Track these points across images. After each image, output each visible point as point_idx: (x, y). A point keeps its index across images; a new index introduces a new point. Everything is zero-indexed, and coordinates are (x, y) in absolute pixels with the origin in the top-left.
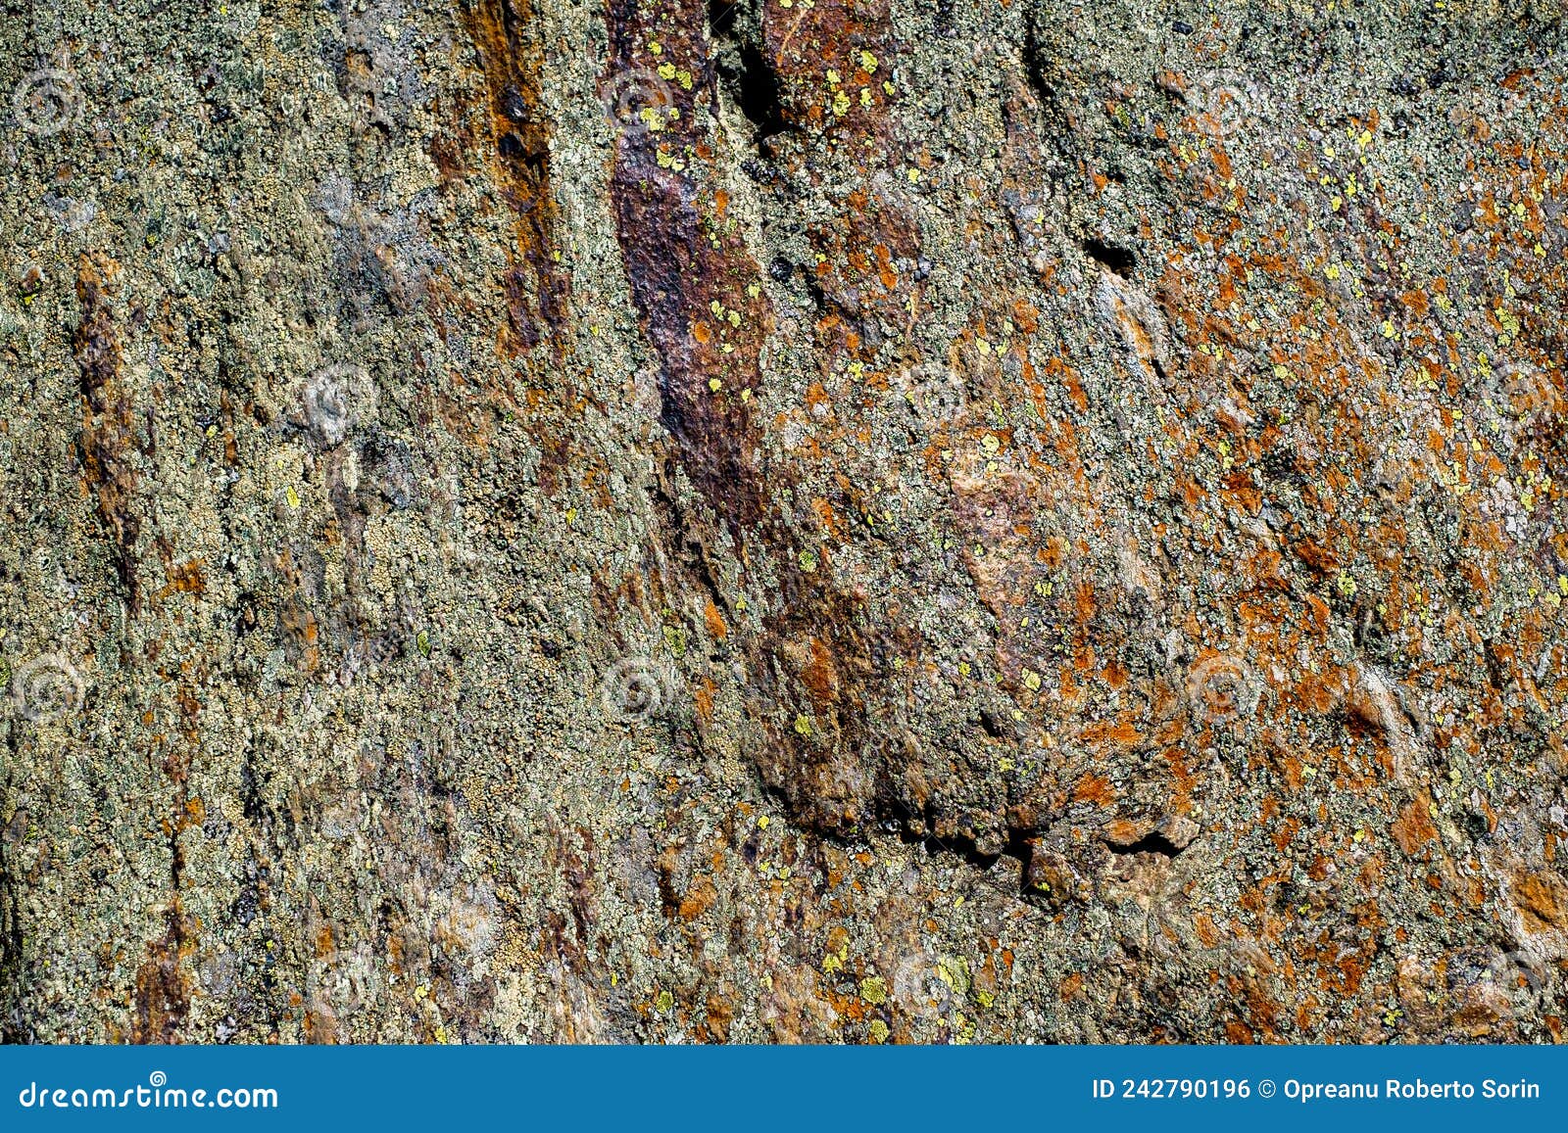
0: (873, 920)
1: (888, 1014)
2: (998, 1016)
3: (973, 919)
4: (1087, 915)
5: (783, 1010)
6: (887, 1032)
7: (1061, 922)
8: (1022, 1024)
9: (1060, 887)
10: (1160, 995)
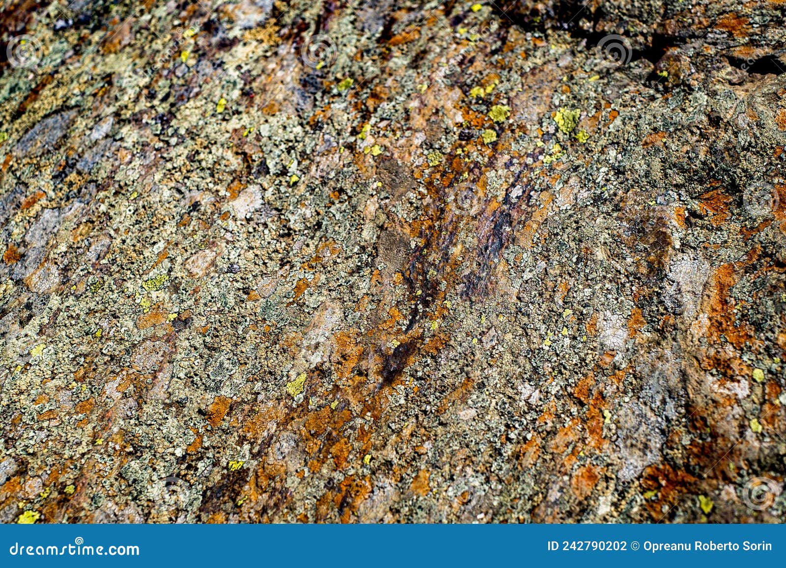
0: (522, 75)
1: (502, 129)
2: (587, 149)
3: (600, 89)
4: (690, 97)
5: (423, 104)
6: (494, 139)
7: (667, 99)
8: (603, 157)
9: (677, 76)
10: (726, 155)
